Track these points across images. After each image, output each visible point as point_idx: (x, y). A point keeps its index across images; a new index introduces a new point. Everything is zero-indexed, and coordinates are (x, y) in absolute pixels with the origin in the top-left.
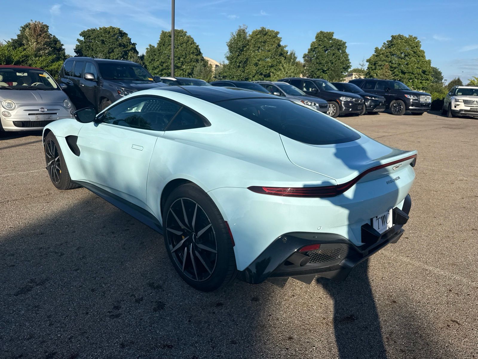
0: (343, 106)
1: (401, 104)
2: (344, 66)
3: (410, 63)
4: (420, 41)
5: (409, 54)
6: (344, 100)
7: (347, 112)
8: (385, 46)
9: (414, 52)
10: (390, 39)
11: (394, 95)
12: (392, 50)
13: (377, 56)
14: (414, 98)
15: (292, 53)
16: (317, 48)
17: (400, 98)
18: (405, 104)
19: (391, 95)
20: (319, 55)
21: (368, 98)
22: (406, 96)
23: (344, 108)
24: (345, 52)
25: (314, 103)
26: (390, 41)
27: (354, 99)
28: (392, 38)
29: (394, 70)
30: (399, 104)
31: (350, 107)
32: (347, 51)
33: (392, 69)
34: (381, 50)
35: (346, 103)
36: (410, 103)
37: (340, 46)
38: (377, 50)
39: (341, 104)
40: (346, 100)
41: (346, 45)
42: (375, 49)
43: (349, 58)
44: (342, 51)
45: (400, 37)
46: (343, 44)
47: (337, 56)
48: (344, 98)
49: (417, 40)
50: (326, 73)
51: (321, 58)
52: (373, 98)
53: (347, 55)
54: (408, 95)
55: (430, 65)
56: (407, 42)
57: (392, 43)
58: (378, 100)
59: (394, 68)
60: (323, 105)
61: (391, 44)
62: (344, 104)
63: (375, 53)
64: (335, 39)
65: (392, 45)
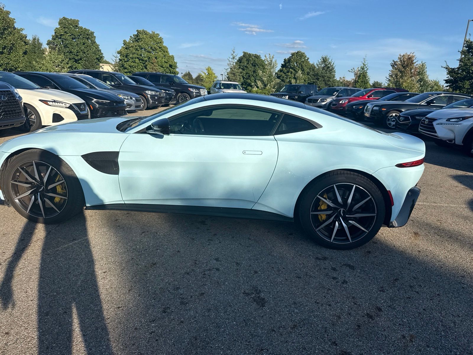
0: (150, 99)
1: (186, 97)
2: (97, 57)
3: (158, 57)
4: (162, 37)
5: (156, 49)
6: (149, 94)
7: (154, 105)
8: (132, 39)
9: (160, 48)
10: (136, 33)
11: (179, 88)
12: (140, 44)
13: (126, 48)
14: (196, 92)
15: (35, 38)
16: (63, 35)
17: (184, 91)
18: (190, 96)
19: (177, 88)
20: (68, 43)
21: (163, 91)
22: (189, 89)
23: (151, 101)
24: (95, 42)
25: (130, 97)
26: (136, 35)
27: (158, 93)
28: (138, 32)
29: (145, 63)
30: (185, 96)
31: (156, 100)
32: (97, 41)
33: (144, 62)
34: (129, 43)
35: (152, 97)
36: (194, 96)
37: (88, 36)
38: (125, 43)
39: (148, 97)
40: (151, 94)
41: (95, 35)
42: (123, 41)
43: (100, 49)
44: (91, 41)
45: (145, 32)
46: (91, 33)
47: (87, 46)
48: (150, 92)
49: (159, 37)
50: (79, 63)
51: (70, 47)
52: (167, 92)
53: (98, 46)
54: (191, 89)
55: (174, 60)
56: (151, 37)
57: (139, 37)
58: (171, 93)
59: (145, 61)
60: (138, 99)
61: (137, 38)
62: (150, 97)
63: (124, 45)
64: (81, 28)
65: (139, 39)
